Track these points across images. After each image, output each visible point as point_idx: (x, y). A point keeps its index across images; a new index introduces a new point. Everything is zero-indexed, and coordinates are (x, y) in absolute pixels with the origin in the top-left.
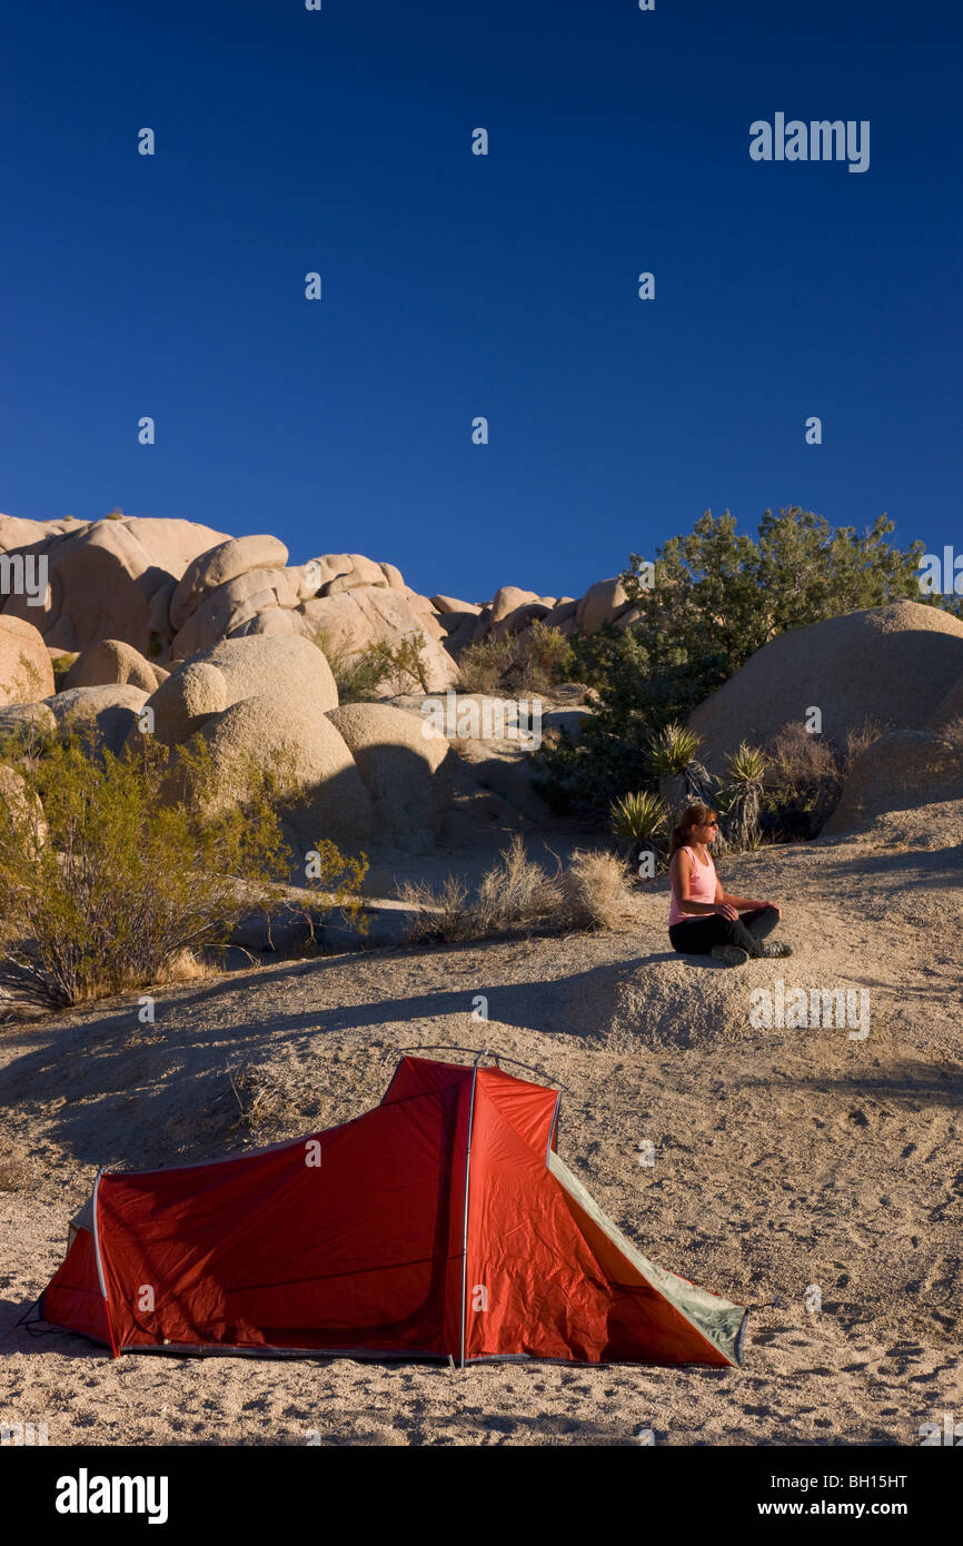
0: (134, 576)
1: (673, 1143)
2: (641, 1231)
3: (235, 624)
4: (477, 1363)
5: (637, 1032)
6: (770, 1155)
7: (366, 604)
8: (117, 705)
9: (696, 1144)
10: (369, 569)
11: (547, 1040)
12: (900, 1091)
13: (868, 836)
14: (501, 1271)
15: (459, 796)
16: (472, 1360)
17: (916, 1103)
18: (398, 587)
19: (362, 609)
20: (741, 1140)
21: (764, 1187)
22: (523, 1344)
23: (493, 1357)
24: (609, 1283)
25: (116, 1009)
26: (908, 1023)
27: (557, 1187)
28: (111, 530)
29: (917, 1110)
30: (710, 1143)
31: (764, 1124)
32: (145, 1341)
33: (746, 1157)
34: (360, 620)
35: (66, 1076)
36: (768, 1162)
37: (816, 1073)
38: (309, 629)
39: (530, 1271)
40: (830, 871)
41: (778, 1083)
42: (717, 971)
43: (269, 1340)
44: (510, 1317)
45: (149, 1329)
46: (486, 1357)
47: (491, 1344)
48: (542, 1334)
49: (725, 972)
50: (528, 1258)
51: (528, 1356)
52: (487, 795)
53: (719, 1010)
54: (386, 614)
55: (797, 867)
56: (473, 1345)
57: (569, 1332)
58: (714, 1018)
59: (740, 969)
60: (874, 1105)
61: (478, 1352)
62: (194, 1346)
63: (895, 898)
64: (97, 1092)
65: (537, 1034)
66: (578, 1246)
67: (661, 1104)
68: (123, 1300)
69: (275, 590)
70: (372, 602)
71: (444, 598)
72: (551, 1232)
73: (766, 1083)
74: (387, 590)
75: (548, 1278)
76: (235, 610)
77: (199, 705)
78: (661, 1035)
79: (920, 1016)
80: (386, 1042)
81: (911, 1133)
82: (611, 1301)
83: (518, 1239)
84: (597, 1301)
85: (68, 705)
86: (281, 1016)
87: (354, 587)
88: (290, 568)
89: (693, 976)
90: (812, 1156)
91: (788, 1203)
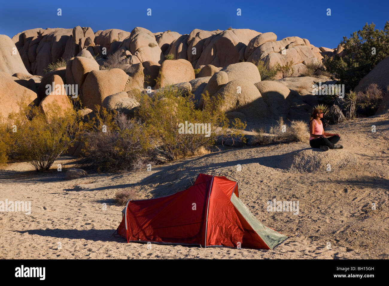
0: (235, 45)
1: (294, 196)
2: (276, 218)
3: (262, 57)
4: (210, 247)
5: (297, 168)
6: (318, 200)
7: (299, 50)
8: (205, 82)
9: (300, 197)
10: (300, 40)
11: (274, 170)
12: (360, 184)
13: (384, 115)
14: (217, 225)
15: (297, 105)
16: (208, 246)
17: (363, 187)
18: (309, 45)
19: (298, 52)
20: (312, 196)
21: (312, 208)
22: (221, 243)
23: (214, 246)
24: (244, 229)
25: (181, 162)
26: (370, 166)
27: (233, 206)
28: (228, 32)
29: (362, 188)
30: (304, 197)
31: (320, 192)
32: (135, 239)
33: (311, 200)
34: (297, 55)
35: (161, 178)
36: (317, 202)
37: (339, 179)
38: (283, 58)
39: (224, 226)
40: (368, 125)
41: (328, 182)
42: (320, 152)
43: (163, 240)
44: (218, 237)
45: (136, 237)
46: (212, 246)
47: (213, 243)
48: (226, 240)
49: (322, 153)
50: (224, 222)
51: (222, 246)
52: (305, 105)
53: (319, 163)
54: (305, 53)
55: (360, 124)
56: (209, 242)
57: (233, 240)
58: (317, 165)
59: (327, 152)
60: (351, 187)
61: (210, 244)
62: (146, 241)
63: (383, 132)
64: (166, 182)
65: (272, 169)
66: (237, 220)
67: (296, 186)
68: (131, 230)
69: (273, 47)
70: (300, 50)
71: (323, 47)
72: (230, 216)
73: (324, 182)
74: (305, 46)
75: (228, 227)
76: (262, 53)
77: (220, 82)
78: (303, 169)
79: (374, 164)
80: (233, 170)
81: (357, 195)
82: (244, 233)
83: (221, 218)
84: (240, 233)
85: (196, 83)
86: (213, 164)
87: (295, 46)
88: (278, 41)
89: (314, 153)
90: (329, 200)
91: (317, 212)
